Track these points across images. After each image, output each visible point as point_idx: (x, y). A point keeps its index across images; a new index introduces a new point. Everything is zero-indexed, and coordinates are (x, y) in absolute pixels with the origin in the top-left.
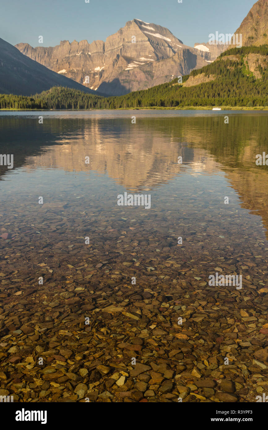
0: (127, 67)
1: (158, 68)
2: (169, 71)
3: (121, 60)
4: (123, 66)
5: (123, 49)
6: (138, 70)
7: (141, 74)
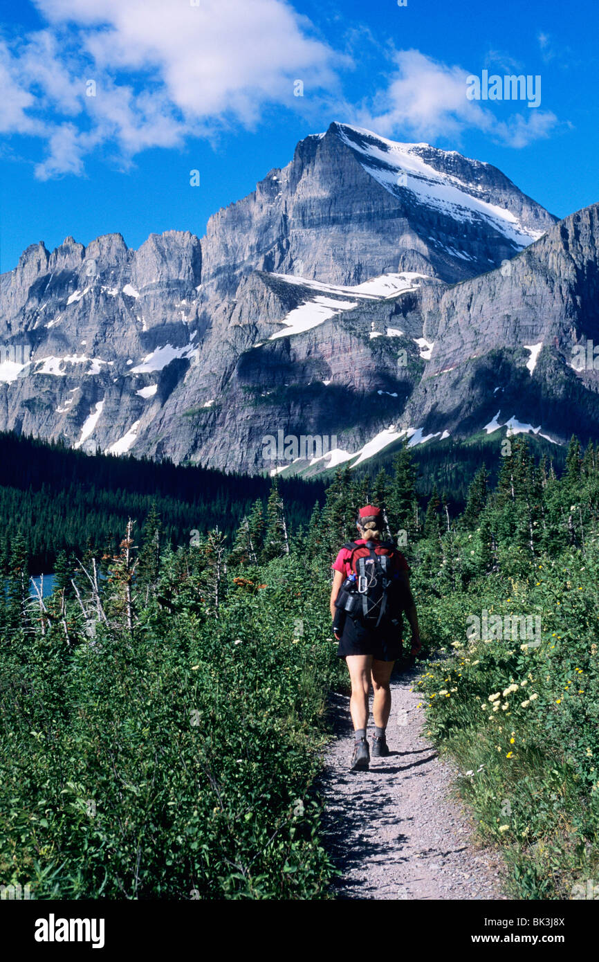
0: (282, 326)
1: (449, 316)
2: (518, 330)
3: (252, 291)
4: (260, 321)
5: (277, 256)
6: (339, 335)
7: (354, 353)
